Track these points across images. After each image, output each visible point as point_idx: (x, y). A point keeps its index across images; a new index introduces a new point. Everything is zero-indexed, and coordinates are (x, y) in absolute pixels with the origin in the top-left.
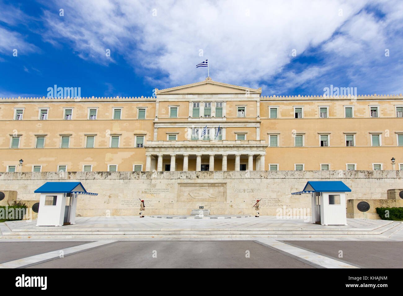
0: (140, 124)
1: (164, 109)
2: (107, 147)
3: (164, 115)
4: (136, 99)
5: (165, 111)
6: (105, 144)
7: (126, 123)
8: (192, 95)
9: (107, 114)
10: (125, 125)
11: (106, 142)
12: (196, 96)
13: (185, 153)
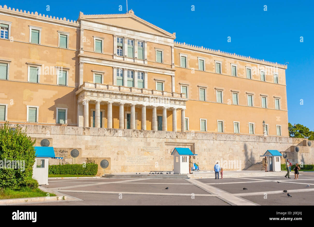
0: (62, 54)
1: (89, 40)
2: (25, 80)
3: (89, 48)
4: (57, 20)
5: (90, 42)
6: (22, 76)
7: (46, 51)
8: (116, 28)
9: (23, 34)
10: (45, 52)
11: (23, 74)
12: (120, 30)
13: (122, 101)
